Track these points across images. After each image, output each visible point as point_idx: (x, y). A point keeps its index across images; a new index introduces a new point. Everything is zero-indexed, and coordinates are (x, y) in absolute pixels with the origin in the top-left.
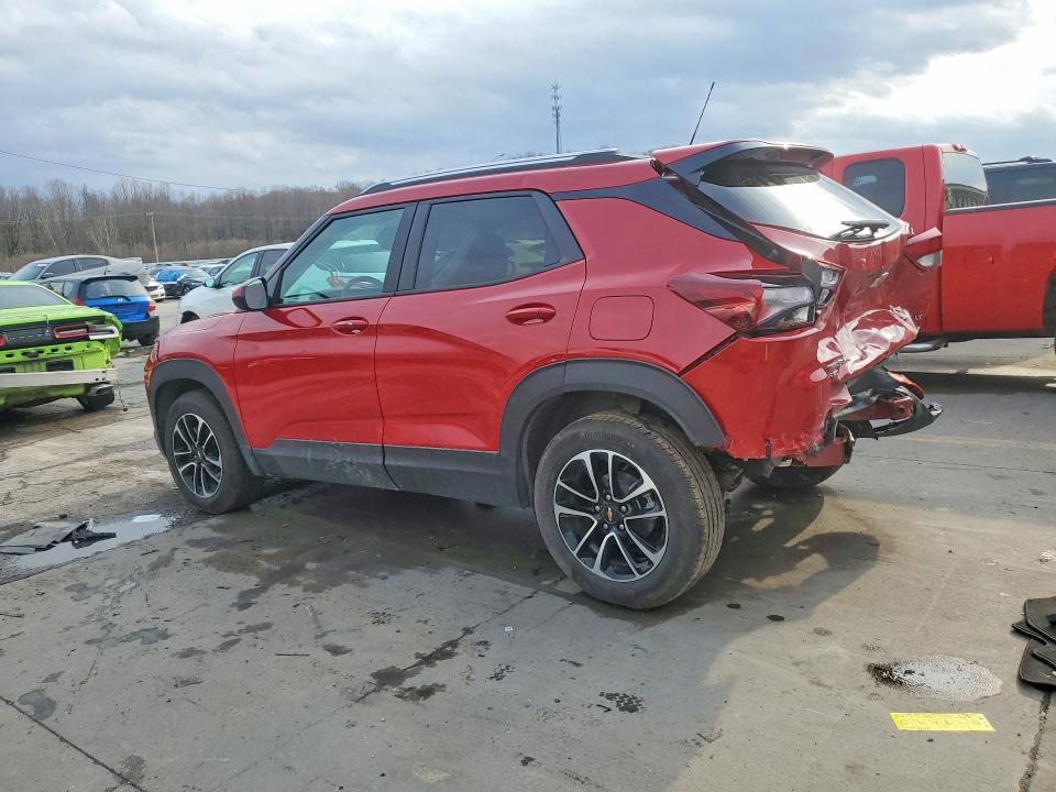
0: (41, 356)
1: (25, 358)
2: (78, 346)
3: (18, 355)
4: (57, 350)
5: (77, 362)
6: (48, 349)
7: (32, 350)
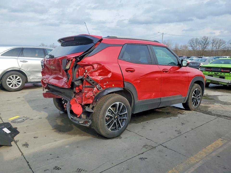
0: (218, 74)
1: (215, 74)
2: (226, 74)
3: (213, 73)
4: (221, 74)
5: (226, 77)
6: (220, 73)
7: (216, 73)
